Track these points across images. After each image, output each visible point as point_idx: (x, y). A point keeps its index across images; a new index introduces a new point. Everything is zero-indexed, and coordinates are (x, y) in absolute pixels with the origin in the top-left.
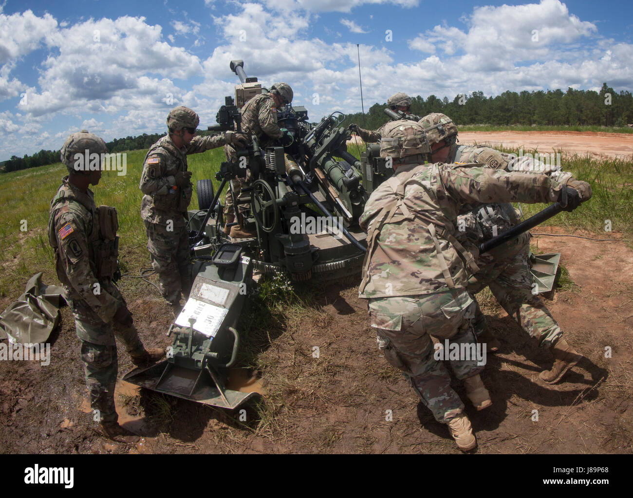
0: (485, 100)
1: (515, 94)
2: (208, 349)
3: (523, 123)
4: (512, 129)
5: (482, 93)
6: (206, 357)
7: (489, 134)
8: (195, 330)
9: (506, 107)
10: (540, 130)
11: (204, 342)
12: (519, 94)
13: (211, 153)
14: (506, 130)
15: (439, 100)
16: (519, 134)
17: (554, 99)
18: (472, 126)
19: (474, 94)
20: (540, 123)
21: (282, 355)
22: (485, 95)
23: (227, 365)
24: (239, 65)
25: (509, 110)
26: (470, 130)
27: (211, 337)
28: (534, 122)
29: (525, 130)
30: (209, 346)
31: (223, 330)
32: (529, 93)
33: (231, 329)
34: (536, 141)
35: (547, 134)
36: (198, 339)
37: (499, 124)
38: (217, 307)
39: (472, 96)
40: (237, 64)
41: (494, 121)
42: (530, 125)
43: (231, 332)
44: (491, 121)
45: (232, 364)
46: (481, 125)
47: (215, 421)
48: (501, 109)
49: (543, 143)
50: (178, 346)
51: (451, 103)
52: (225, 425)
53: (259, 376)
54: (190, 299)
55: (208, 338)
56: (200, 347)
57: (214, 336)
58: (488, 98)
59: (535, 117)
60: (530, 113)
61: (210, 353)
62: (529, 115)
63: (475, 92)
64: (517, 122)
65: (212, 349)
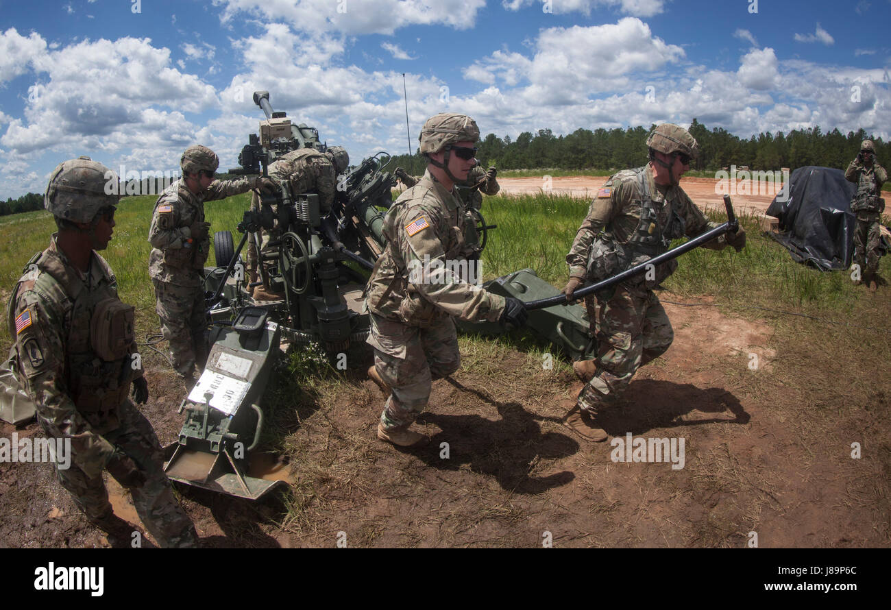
0: (554, 139)
1: (589, 132)
2: (226, 430)
3: (600, 167)
4: (586, 174)
5: (550, 131)
6: (224, 438)
7: (559, 180)
8: (212, 407)
9: (579, 147)
11: (222, 420)
12: (593, 132)
13: (230, 200)
14: (578, 175)
15: (499, 139)
16: (594, 179)
17: (635, 138)
18: (538, 171)
19: (541, 132)
21: (314, 438)
22: (553, 134)
24: (264, 97)
25: (582, 151)
26: (535, 175)
27: (230, 415)
28: (612, 165)
30: (228, 426)
31: (245, 407)
32: (605, 131)
33: (254, 406)
36: (215, 417)
37: (571, 168)
38: (237, 381)
39: (539, 135)
40: (261, 95)
41: (564, 164)
42: (607, 168)
43: (254, 412)
44: (561, 165)
45: (254, 447)
46: (549, 169)
48: (575, 150)
50: (191, 425)
51: (514, 143)
53: (286, 462)
54: (207, 372)
55: (226, 417)
56: (218, 427)
57: (234, 414)
58: (557, 137)
59: (613, 160)
60: (606, 155)
61: (229, 434)
62: (606, 157)
63: (542, 130)
64: (592, 165)
65: (231, 430)
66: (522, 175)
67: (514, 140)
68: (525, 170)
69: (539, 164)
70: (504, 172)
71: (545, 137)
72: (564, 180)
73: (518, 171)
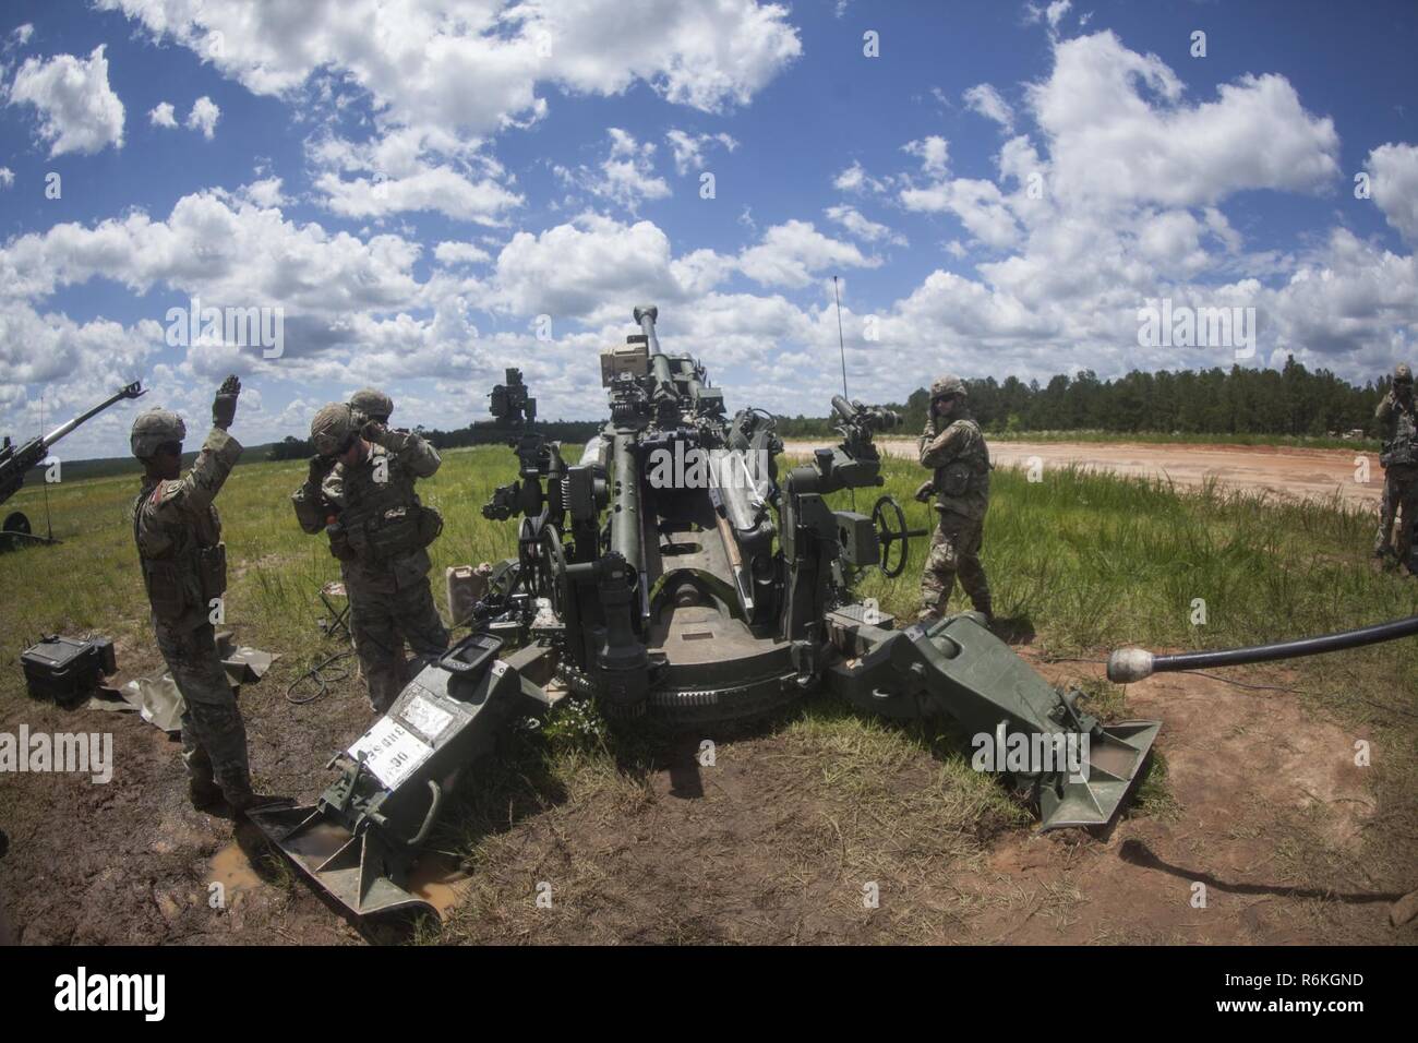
0: (1099, 387)
1: (1147, 376)
2: (376, 808)
3: (1162, 429)
4: (1139, 440)
5: (1093, 374)
6: (368, 818)
7: (1101, 447)
8: (369, 772)
9: (1134, 399)
10: (1183, 442)
11: (377, 794)
12: (1153, 376)
14: (1128, 440)
15: (1022, 384)
16: (1151, 448)
17: (1210, 386)
18: (1072, 433)
19: (1081, 375)
20: (1187, 429)
22: (1098, 377)
23: (410, 841)
25: (1137, 405)
26: (1069, 439)
27: (388, 789)
28: (1179, 426)
29: (1160, 441)
30: (381, 802)
31: (415, 786)
32: (1169, 375)
33: (432, 784)
34: (1175, 462)
35: (1194, 450)
36: (366, 784)
37: (1121, 430)
38: (418, 741)
39: (1078, 380)
40: (644, 310)
41: (1112, 424)
42: (1171, 431)
44: (1109, 424)
45: (417, 842)
46: (1088, 432)
47: (344, 921)
48: (1127, 402)
49: (1186, 466)
50: (340, 788)
51: (1043, 391)
52: (355, 933)
53: (470, 872)
55: (382, 790)
56: (368, 801)
57: (394, 789)
58: (1103, 383)
59: (1180, 418)
60: (1171, 411)
61: (376, 815)
62: (1171, 415)
63: (1082, 372)
64: (1150, 426)
65: (383, 810)
66: (1051, 439)
67: (1044, 386)
68: (1056, 433)
69: (1078, 423)
70: (1025, 434)
71: (1087, 384)
72: (1109, 448)
73: (1046, 433)
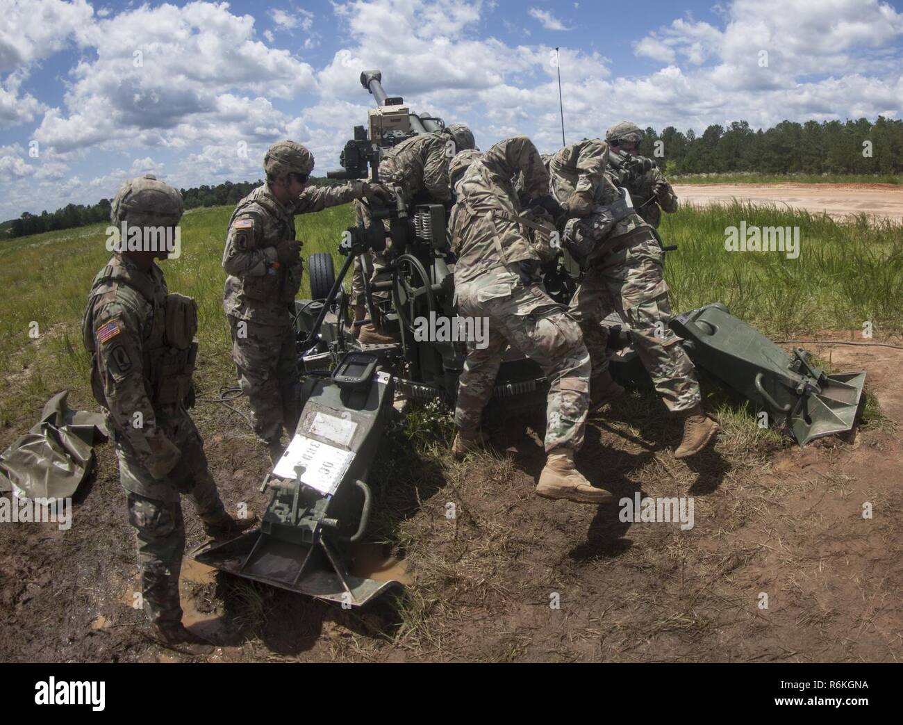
0: (751, 135)
1: (797, 126)
2: (323, 514)
3: (810, 172)
4: (792, 181)
5: (746, 124)
6: (320, 525)
7: (757, 187)
8: (304, 484)
9: (784, 145)
10: (835, 182)
11: (317, 502)
12: (803, 125)
13: (331, 212)
14: (783, 181)
15: (680, 134)
16: (803, 187)
17: (857, 134)
18: (730, 175)
19: (735, 125)
20: (835, 171)
21: (437, 524)
22: (751, 127)
23: (353, 538)
24: (374, 78)
25: (788, 150)
26: (728, 181)
27: (328, 495)
28: (826, 169)
29: (813, 182)
30: (325, 508)
31: (347, 485)
32: (818, 125)
33: (359, 483)
34: (829, 199)
35: (845, 188)
36: (308, 497)
37: (773, 172)
38: (337, 449)
39: (731, 129)
40: (371, 76)
41: (764, 167)
42: (820, 172)
43: (359, 489)
44: (760, 168)
45: (359, 538)
46: (745, 174)
47: (333, 624)
48: (776, 148)
49: (839, 202)
50: (277, 508)
51: (699, 139)
52: (346, 631)
53: (401, 555)
54: (297, 437)
55: (323, 497)
56: (312, 511)
57: (333, 493)
58: (755, 131)
59: (827, 162)
60: (819, 155)
61: (326, 520)
62: (819, 159)
63: (736, 123)
64: (799, 169)
65: (330, 514)
66: (710, 181)
67: (699, 135)
68: (713, 175)
69: (731, 167)
70: (686, 177)
71: (740, 133)
72: (765, 188)
73: (704, 175)
